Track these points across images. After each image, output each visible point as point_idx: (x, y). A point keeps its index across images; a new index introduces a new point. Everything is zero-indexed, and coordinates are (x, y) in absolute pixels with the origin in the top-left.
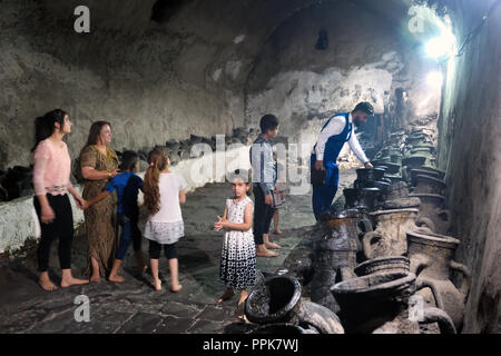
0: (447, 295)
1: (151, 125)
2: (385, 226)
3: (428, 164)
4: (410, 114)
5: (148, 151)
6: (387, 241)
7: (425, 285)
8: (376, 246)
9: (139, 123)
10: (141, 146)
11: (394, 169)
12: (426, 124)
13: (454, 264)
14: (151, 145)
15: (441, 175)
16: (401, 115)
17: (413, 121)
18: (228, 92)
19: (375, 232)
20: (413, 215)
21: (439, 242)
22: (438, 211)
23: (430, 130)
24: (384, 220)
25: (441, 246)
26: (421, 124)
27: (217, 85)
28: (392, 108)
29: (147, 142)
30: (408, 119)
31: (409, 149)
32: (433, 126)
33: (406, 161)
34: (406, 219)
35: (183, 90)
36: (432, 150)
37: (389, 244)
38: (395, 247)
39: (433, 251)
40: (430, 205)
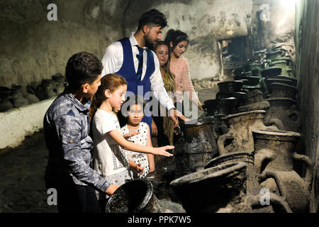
0: (291, 184)
1: (37, 61)
2: (235, 129)
3: (284, 74)
4: (270, 34)
5: (36, 85)
6: (238, 141)
7: (269, 176)
8: (229, 147)
9: (25, 60)
10: (29, 82)
11: (255, 82)
12: (285, 41)
13: (297, 156)
14: (39, 79)
15: (294, 82)
16: (263, 35)
17: (273, 39)
18: (107, 27)
19: (228, 135)
20: (260, 116)
21: (281, 136)
22: (288, 112)
23: (289, 46)
24: (235, 123)
25: (283, 140)
26: (281, 41)
27: (97, 22)
28: (254, 30)
29: (34, 77)
30: (269, 38)
31: (268, 63)
32: (291, 42)
33: (265, 73)
34: (254, 120)
35: (64, 28)
36: (288, 62)
37: (241, 144)
38: (246, 146)
39: (276, 145)
40: (281, 108)
